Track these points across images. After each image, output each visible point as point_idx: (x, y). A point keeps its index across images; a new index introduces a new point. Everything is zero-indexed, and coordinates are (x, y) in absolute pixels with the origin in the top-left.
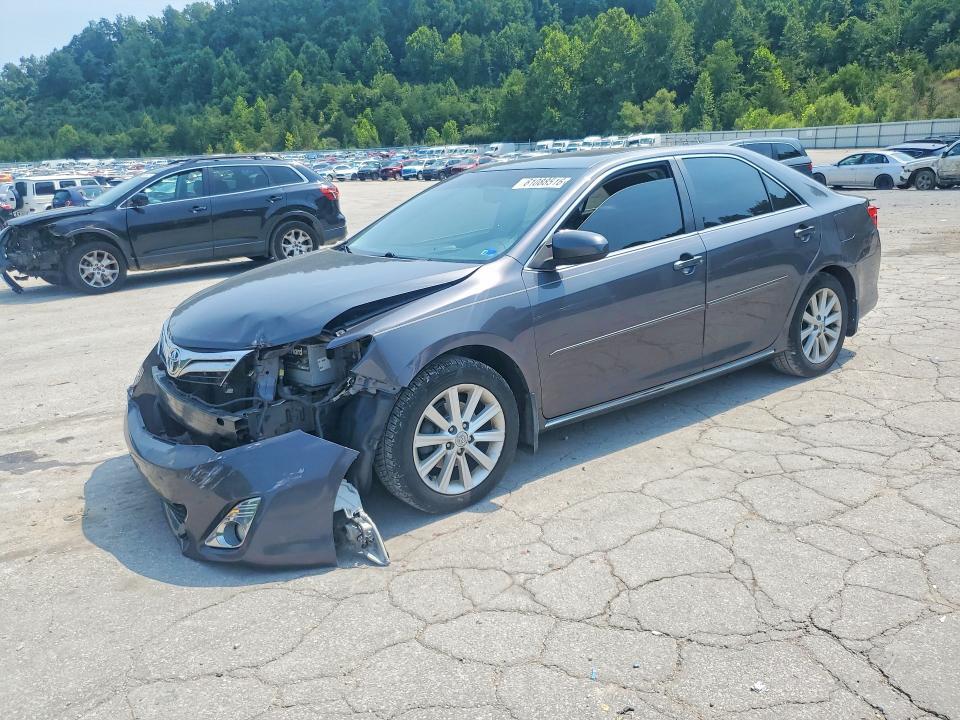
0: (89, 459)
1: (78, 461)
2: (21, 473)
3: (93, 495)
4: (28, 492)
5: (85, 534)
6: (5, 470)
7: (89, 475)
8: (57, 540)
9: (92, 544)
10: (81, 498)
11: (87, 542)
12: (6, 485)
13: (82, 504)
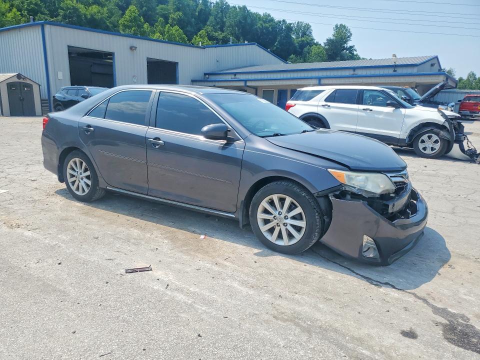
0: (412, 299)
1: (420, 302)
2: (463, 317)
3: (432, 272)
4: (465, 295)
5: (450, 257)
6: (472, 327)
7: (424, 286)
8: (464, 261)
9: (451, 252)
10: (440, 274)
11: (452, 254)
12: (476, 309)
13: (441, 271)
